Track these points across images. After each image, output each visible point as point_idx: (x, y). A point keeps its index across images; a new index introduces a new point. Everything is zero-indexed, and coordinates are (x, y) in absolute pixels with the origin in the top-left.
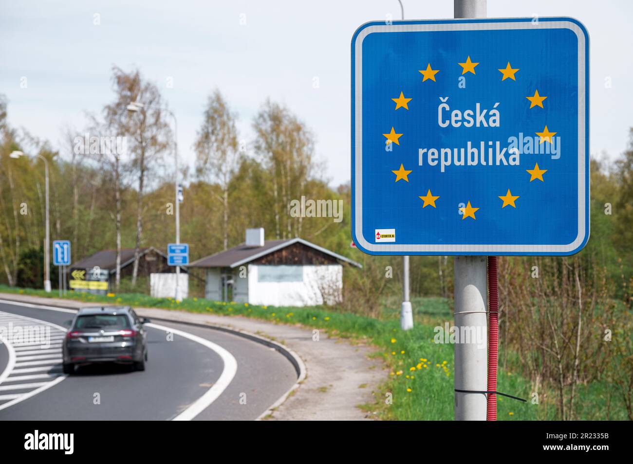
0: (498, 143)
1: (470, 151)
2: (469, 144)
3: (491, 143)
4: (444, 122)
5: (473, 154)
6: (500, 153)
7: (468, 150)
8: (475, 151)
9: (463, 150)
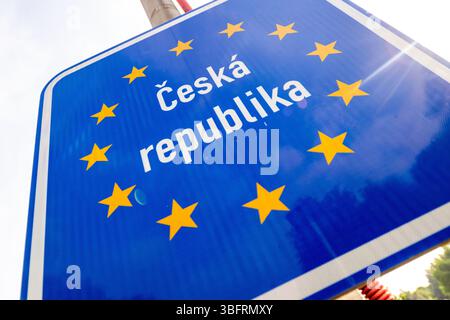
0: (260, 89)
1: (221, 116)
2: (217, 109)
3: (249, 94)
4: (168, 104)
5: (229, 118)
6: (271, 96)
7: (219, 117)
8: (231, 112)
9: (210, 121)
